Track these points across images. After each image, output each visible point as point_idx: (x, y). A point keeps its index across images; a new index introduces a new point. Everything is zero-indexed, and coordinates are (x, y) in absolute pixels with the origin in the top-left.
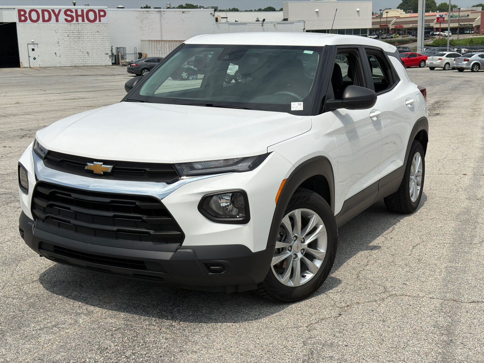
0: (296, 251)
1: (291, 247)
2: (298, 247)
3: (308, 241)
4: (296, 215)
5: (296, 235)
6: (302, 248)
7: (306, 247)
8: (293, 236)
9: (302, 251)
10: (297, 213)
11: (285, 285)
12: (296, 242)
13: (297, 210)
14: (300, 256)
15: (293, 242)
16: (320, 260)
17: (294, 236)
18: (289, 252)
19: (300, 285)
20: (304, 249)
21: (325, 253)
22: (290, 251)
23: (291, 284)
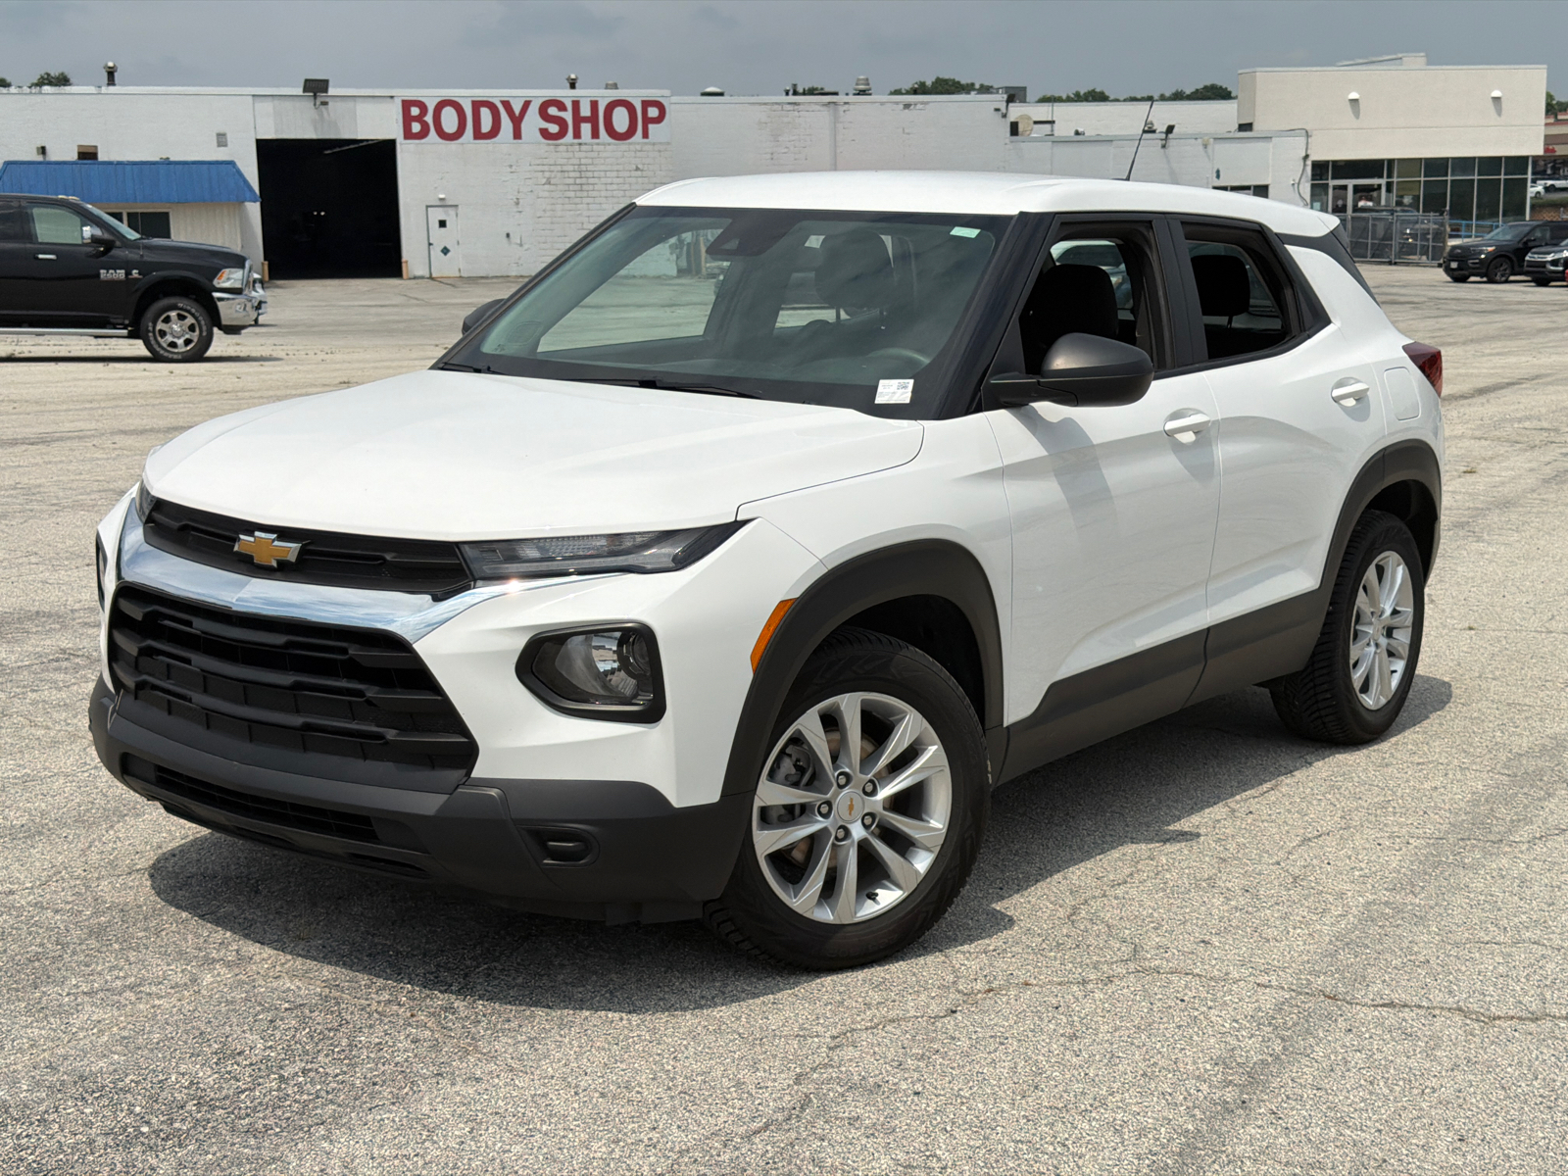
0: (846, 816)
1: (829, 803)
2: (851, 807)
3: (885, 792)
4: (842, 709)
5: (847, 770)
6: (866, 811)
7: (880, 809)
8: (836, 774)
9: (868, 820)
10: (850, 705)
11: (805, 915)
12: (846, 790)
13: (848, 695)
14: (858, 832)
15: (835, 791)
16: (928, 849)
17: (841, 774)
18: (820, 819)
19: (856, 920)
20: (872, 815)
21: (944, 831)
22: (826, 816)
23: (825, 915)
